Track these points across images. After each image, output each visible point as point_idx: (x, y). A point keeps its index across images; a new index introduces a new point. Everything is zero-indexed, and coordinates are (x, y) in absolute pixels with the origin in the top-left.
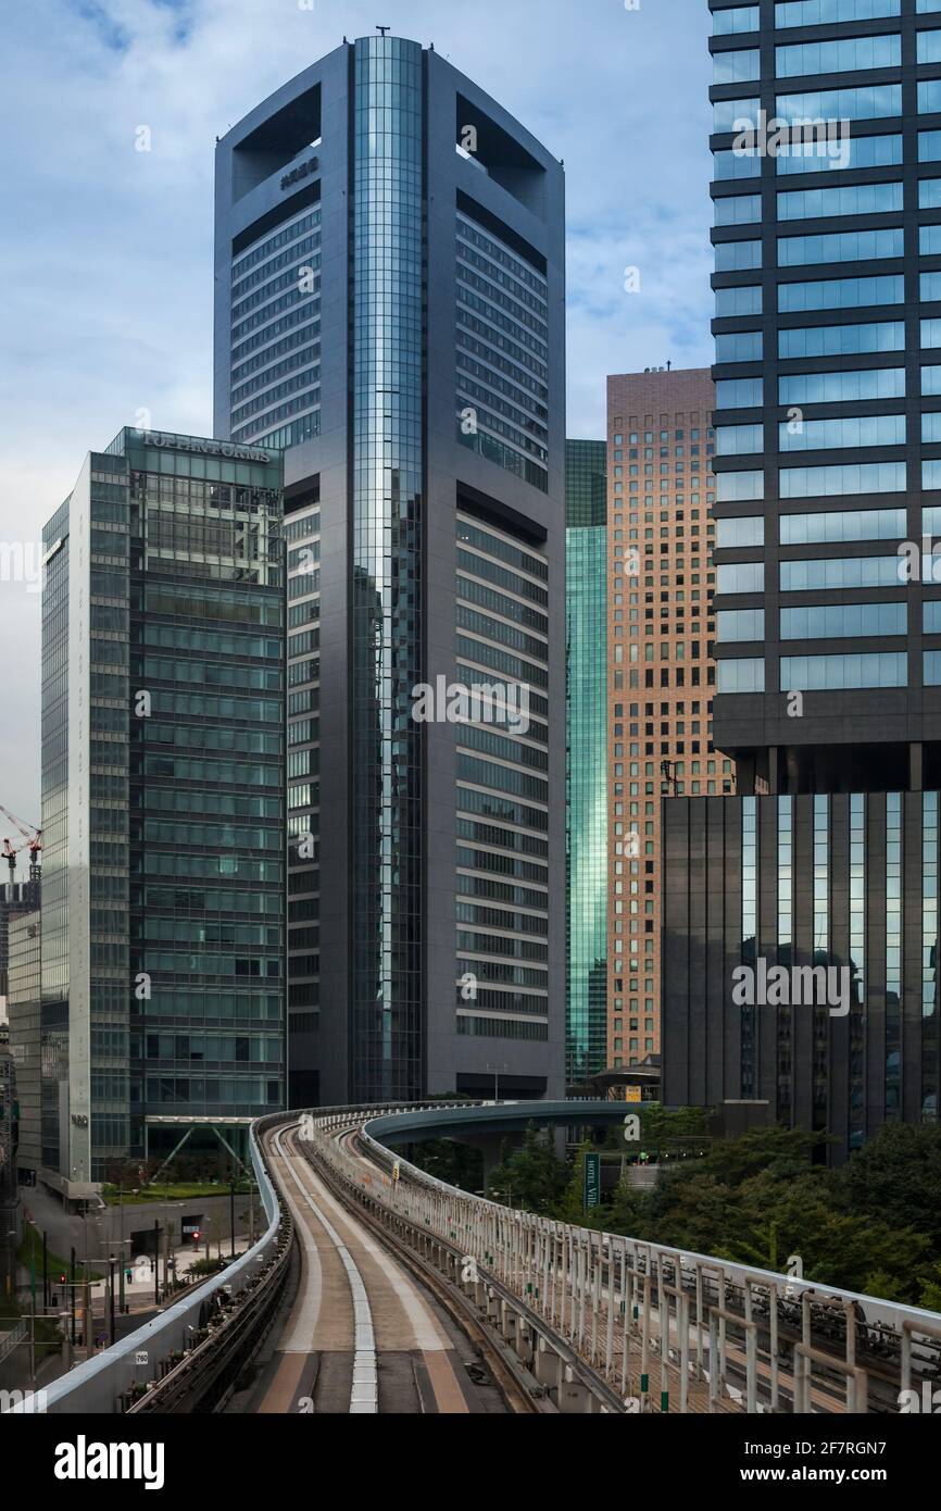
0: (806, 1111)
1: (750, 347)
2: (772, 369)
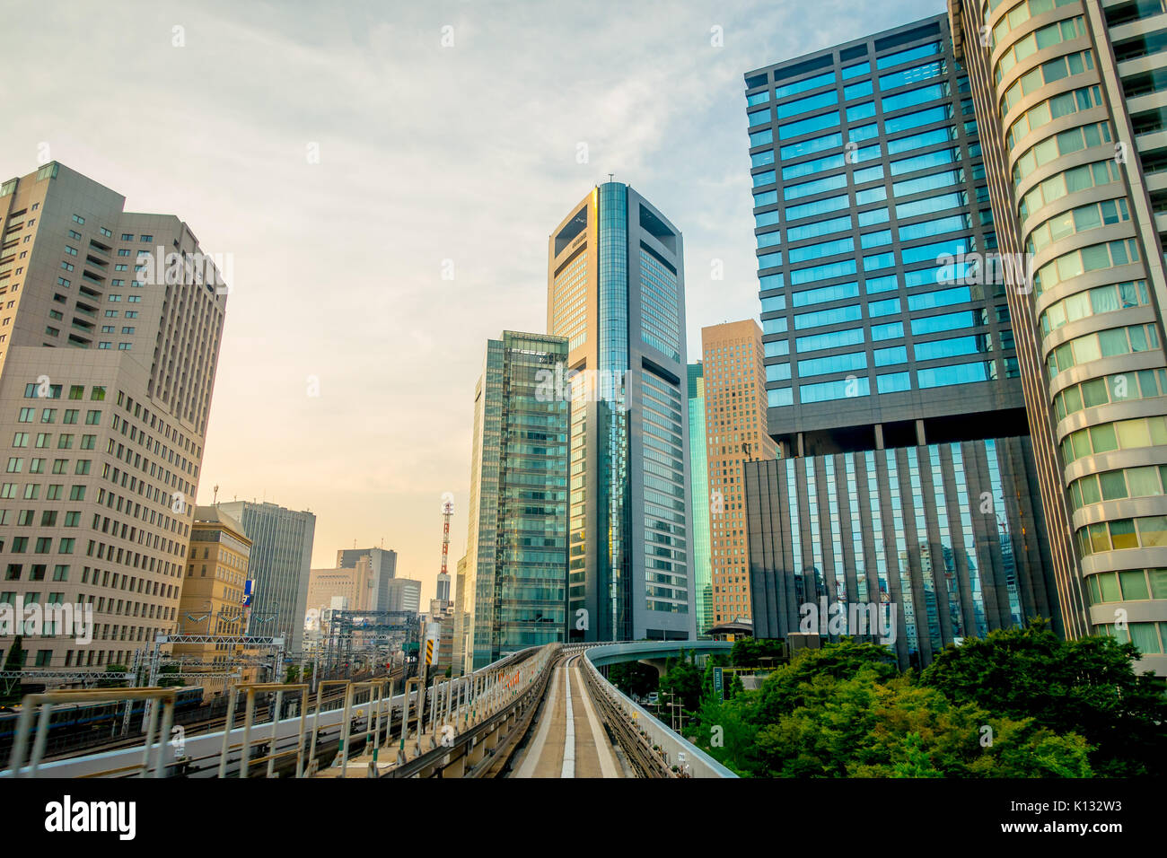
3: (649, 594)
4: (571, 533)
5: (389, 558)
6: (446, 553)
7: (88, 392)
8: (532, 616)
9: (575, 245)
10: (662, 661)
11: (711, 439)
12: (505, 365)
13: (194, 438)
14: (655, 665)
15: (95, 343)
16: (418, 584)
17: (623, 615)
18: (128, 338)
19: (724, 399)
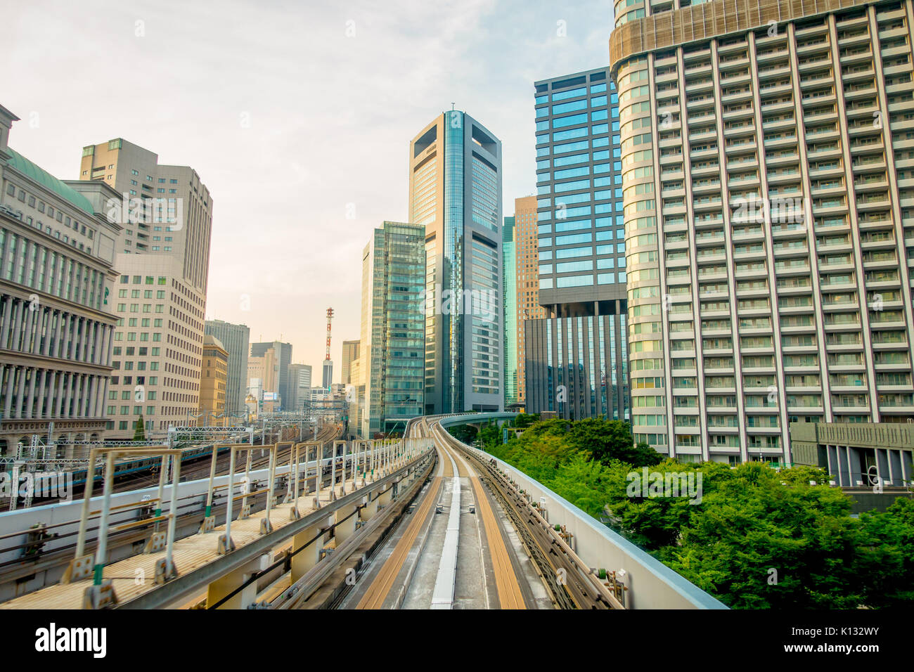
0: (568, 415)
1: (547, 190)
2: (553, 196)
3: (474, 383)
4: (427, 337)
5: (286, 348)
6: (329, 345)
7: (156, 281)
8: (404, 398)
9: (428, 152)
10: (478, 424)
11: (519, 277)
12: (386, 244)
13: (201, 297)
14: (476, 426)
15: (150, 248)
16: (310, 368)
17: (458, 396)
18: (169, 244)
19: (529, 249)
